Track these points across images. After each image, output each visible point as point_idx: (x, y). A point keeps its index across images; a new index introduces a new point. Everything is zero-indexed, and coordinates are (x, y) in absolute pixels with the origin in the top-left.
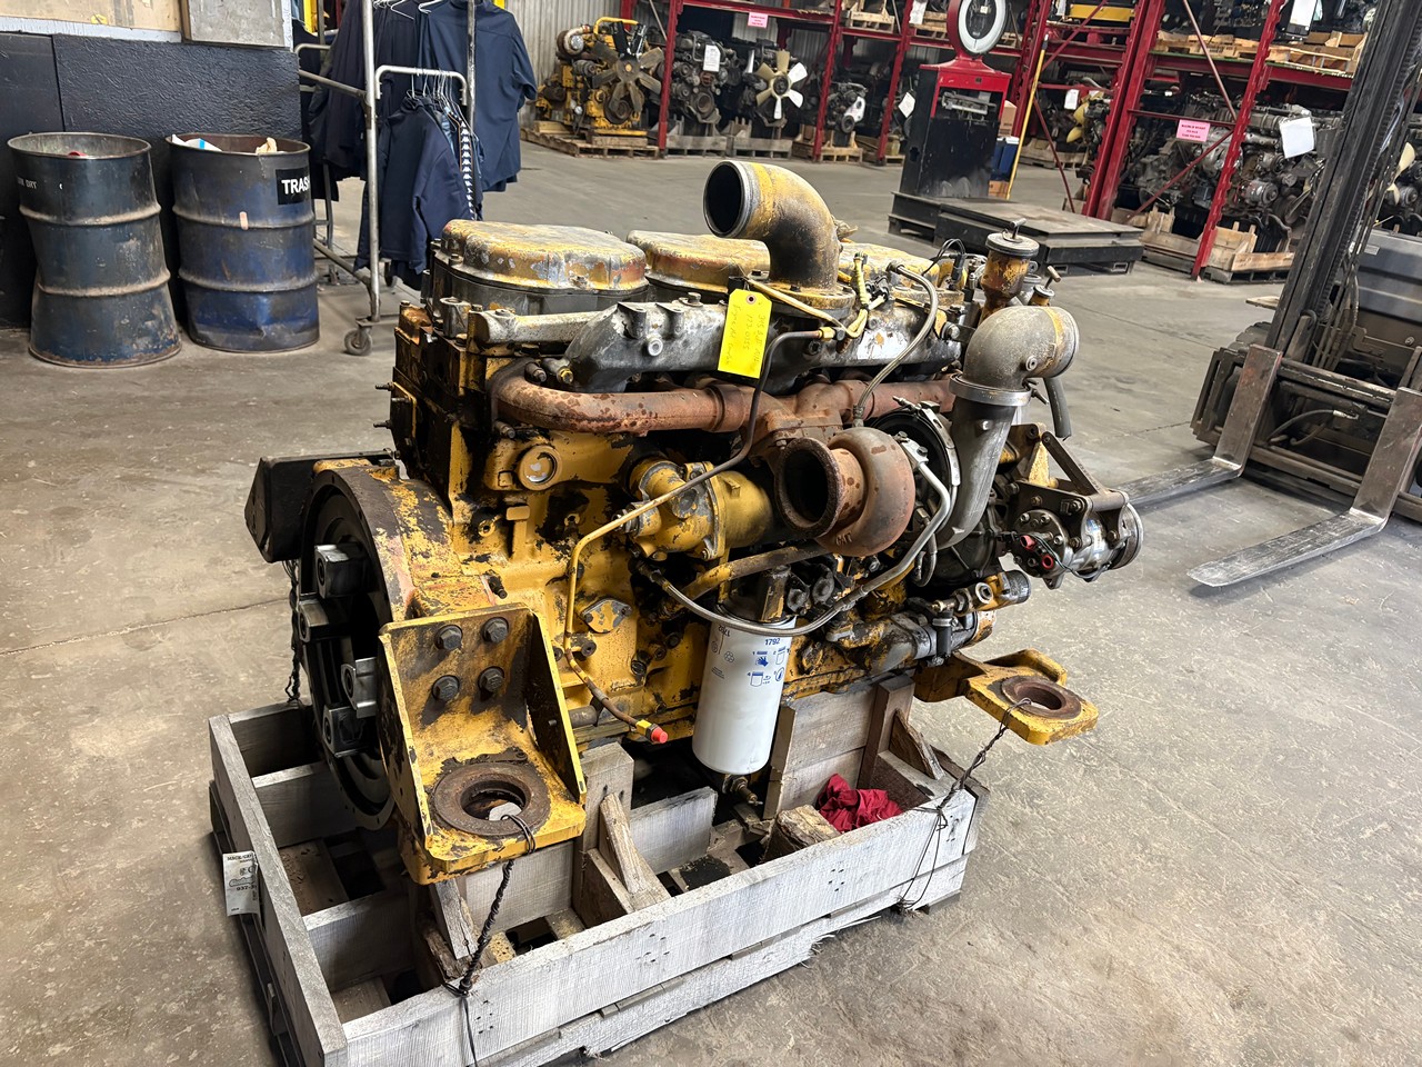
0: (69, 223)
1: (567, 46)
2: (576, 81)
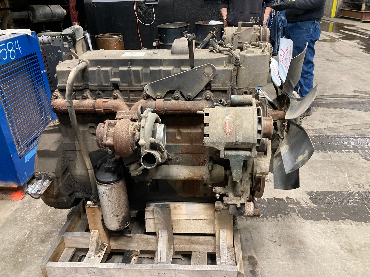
0: (166, 44)
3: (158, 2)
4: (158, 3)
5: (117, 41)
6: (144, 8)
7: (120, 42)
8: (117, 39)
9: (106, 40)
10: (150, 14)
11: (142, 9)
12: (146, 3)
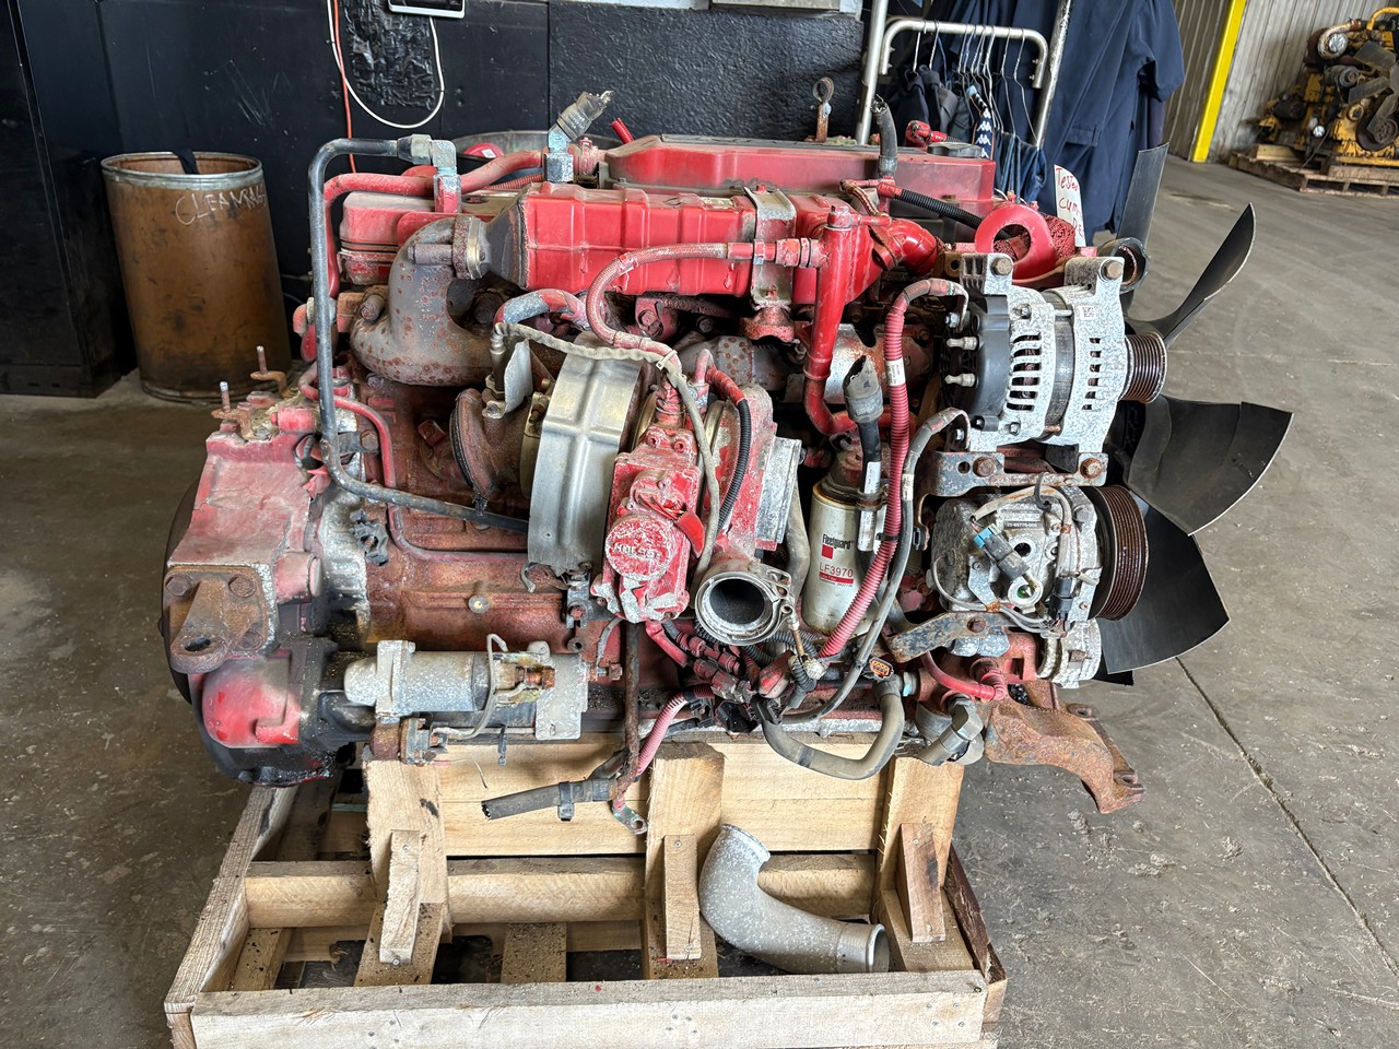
1: (1322, 47)
2: (1324, 93)
3: (459, 9)
4: (460, 15)
5: (217, 205)
6: (386, 33)
7: (233, 210)
8: (216, 193)
9: (148, 190)
10: (417, 70)
11: (372, 38)
12: (395, 8)
